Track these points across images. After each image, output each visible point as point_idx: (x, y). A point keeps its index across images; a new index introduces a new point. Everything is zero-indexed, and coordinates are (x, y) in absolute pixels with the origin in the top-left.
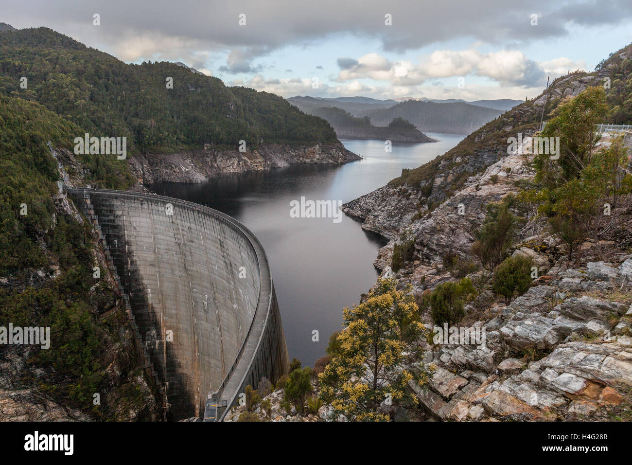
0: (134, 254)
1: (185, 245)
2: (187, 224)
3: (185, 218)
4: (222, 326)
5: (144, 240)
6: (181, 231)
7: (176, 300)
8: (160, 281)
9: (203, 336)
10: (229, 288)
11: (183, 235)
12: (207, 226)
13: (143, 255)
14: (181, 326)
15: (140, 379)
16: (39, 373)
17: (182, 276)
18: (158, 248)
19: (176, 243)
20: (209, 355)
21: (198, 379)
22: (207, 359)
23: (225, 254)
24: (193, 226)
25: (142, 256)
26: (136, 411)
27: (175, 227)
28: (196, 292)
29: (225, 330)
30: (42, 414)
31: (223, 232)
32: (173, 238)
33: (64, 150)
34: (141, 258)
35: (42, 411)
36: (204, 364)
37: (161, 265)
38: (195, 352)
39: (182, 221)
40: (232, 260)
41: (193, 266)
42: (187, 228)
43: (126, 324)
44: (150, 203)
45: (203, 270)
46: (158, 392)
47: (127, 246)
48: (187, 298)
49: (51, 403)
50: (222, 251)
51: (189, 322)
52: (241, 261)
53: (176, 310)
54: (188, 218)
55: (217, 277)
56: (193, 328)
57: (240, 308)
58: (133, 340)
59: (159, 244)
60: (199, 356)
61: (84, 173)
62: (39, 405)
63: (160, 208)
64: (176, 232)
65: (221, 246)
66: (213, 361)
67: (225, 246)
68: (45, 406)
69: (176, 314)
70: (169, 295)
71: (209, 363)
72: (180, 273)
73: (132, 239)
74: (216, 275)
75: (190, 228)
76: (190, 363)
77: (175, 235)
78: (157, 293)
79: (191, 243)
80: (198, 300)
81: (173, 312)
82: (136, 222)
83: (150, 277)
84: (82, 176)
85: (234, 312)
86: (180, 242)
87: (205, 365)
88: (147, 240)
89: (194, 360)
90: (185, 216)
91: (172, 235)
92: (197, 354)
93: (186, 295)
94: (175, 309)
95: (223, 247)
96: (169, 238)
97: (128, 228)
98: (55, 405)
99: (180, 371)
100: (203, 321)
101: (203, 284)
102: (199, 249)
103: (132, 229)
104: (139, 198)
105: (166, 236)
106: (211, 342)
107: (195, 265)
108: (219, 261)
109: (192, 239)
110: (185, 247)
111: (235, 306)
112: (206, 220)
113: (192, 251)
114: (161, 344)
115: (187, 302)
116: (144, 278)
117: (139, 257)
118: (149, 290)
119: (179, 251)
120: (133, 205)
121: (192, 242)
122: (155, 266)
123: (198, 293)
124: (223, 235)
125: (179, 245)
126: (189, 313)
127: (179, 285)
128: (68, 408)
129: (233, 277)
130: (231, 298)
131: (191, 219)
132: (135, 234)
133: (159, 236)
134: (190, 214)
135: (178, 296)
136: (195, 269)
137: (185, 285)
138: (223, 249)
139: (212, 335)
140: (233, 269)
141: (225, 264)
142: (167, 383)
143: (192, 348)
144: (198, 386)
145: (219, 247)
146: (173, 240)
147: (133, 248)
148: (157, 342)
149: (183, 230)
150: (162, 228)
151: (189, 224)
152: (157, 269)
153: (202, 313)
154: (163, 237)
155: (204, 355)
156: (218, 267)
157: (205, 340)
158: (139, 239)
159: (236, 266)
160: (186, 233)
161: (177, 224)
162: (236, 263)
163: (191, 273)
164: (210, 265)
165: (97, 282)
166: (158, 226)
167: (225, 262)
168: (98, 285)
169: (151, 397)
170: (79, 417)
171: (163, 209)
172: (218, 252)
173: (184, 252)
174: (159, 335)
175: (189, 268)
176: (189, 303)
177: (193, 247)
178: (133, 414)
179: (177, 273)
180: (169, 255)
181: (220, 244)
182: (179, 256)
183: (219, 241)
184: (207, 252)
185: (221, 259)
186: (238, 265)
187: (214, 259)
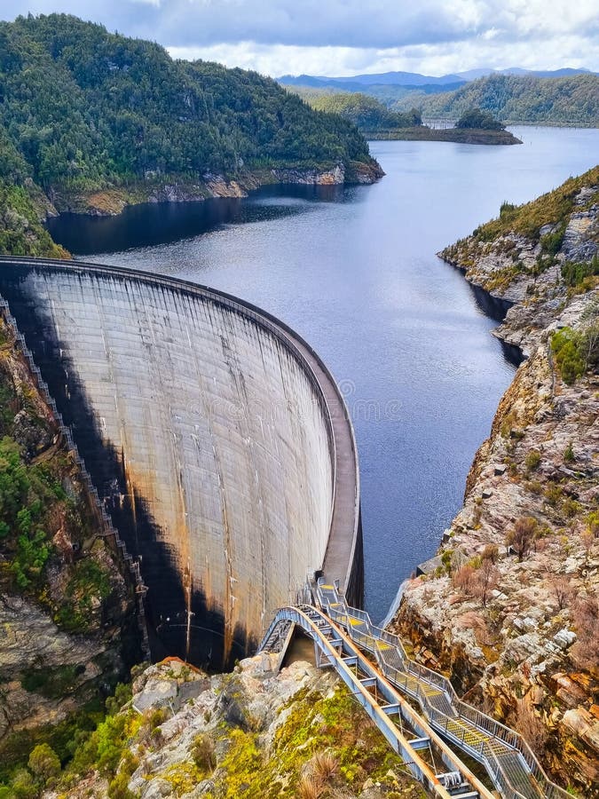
0: (75, 363)
1: (158, 346)
2: (163, 313)
3: (158, 301)
4: (224, 472)
5: (89, 339)
6: (151, 325)
7: (147, 434)
8: (119, 405)
9: (192, 488)
11: (156, 331)
12: (198, 313)
13: (90, 364)
14: (157, 472)
15: (100, 552)
17: (156, 396)
18: (113, 353)
19: (143, 343)
20: (203, 516)
21: (187, 550)
22: (199, 520)
23: (230, 360)
24: (172, 315)
25: (88, 365)
26: (100, 598)
27: (141, 317)
28: (179, 422)
29: (230, 478)
31: (229, 324)
32: (138, 337)
34: (87, 369)
36: (196, 529)
37: (120, 380)
38: (181, 511)
39: (153, 307)
40: (244, 369)
41: (173, 380)
42: (162, 319)
43: (73, 472)
44: (95, 278)
45: (192, 386)
46: (128, 569)
47: (61, 351)
48: (165, 430)
50: (225, 355)
51: (170, 466)
52: (262, 370)
53: (148, 449)
54: (163, 303)
56: (175, 476)
57: (256, 444)
58: (84, 495)
59: (113, 346)
60: (187, 516)
63: (113, 287)
64: (142, 325)
65: (224, 346)
66: (209, 524)
67: (232, 347)
69: (149, 455)
70: (135, 427)
71: (203, 526)
72: (152, 392)
73: (68, 339)
74: (213, 393)
75: (166, 319)
76: (173, 527)
77: (140, 331)
78: (116, 423)
79: (170, 344)
80: (183, 433)
81: (144, 451)
82: (73, 310)
83: (104, 399)
85: (244, 451)
86: (150, 342)
87: (198, 530)
88: (95, 340)
89: (179, 523)
90: (157, 298)
91: (136, 330)
92: (184, 514)
93: (162, 425)
94: (145, 448)
95: (229, 348)
96: (130, 336)
97: (62, 321)
99: (159, 539)
100: (192, 464)
102: (185, 353)
103: (67, 321)
104: (76, 269)
105: (126, 332)
106: (207, 496)
107: (176, 379)
108: (220, 370)
109: (171, 337)
110: (159, 350)
111: (247, 441)
112: (197, 305)
113: (172, 356)
114: (127, 500)
115: (166, 437)
116: (94, 400)
117: (82, 367)
118: (103, 419)
119: (149, 356)
120: (66, 282)
121: (171, 341)
122: (109, 381)
123: (182, 422)
124: (228, 328)
125: (148, 346)
126: (168, 454)
127: (151, 411)
128: (5, 596)
130: (240, 429)
131: (168, 304)
132: (73, 330)
133: (114, 333)
134: (166, 296)
135: (150, 427)
136: (177, 385)
137: (161, 412)
139: (208, 485)
141: (228, 376)
142: (141, 557)
143: (175, 505)
144: (188, 560)
145: (220, 348)
147: (72, 353)
148: (122, 497)
149: (155, 322)
150: (118, 319)
151: (165, 311)
152: (114, 387)
153: (190, 454)
154: (121, 335)
155: (196, 516)
156: (216, 380)
157: (195, 493)
158: (81, 338)
159: (252, 377)
160: (160, 327)
161: (145, 313)
162: (253, 373)
163: (169, 391)
164: (204, 378)
165: (21, 409)
166: (111, 317)
167: (231, 372)
168: (23, 412)
169: (119, 577)
170: (21, 608)
171: (118, 287)
172: (219, 356)
173: (158, 358)
174: (123, 488)
175: (167, 383)
176: (168, 438)
177: (173, 349)
178: (96, 602)
179: (147, 391)
180: (132, 363)
181: (223, 343)
182: (149, 363)
183: (220, 340)
184: (197, 358)
185: (223, 368)
186: (257, 377)
187: (211, 369)
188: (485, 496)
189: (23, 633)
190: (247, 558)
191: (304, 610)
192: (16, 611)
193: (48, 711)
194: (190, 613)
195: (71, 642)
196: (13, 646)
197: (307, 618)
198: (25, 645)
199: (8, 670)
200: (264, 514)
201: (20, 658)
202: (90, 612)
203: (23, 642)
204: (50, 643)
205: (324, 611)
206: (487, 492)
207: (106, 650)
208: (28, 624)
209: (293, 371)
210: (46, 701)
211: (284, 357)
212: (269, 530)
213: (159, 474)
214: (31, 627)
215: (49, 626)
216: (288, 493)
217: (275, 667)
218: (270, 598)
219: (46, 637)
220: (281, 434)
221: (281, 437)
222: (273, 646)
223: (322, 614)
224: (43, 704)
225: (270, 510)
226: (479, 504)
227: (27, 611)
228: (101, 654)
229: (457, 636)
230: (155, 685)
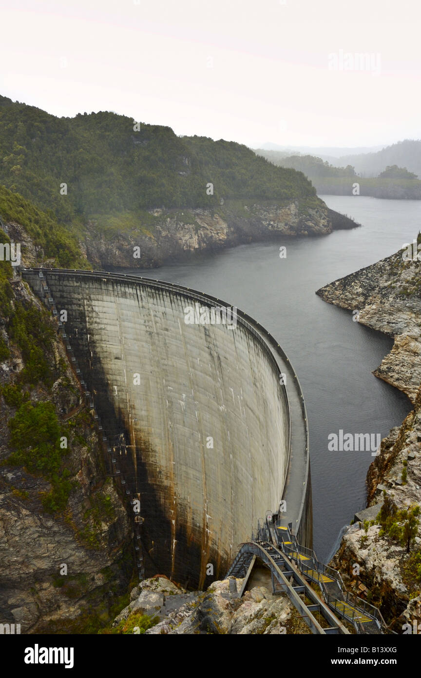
0: (97, 345)
1: (158, 334)
2: (162, 309)
3: (159, 300)
4: (204, 431)
5: (109, 328)
6: (153, 318)
7: (146, 400)
8: (127, 376)
9: (179, 442)
10: (215, 386)
11: (156, 322)
13: (108, 346)
14: (153, 429)
15: (110, 489)
16: (10, 478)
17: (155, 371)
18: (125, 338)
19: (147, 331)
20: (186, 465)
22: (184, 468)
23: (211, 346)
24: (168, 310)
25: (106, 347)
26: (108, 524)
27: (145, 312)
28: (171, 391)
30: (16, 521)
32: (143, 326)
33: (14, 224)
34: (105, 349)
35: (16, 519)
36: (181, 475)
37: (129, 358)
38: (170, 461)
39: (155, 305)
40: (222, 353)
41: (168, 359)
42: (161, 313)
43: (92, 426)
44: (115, 284)
45: (181, 364)
46: (129, 504)
47: (89, 336)
48: (160, 397)
49: (24, 510)
50: (207, 341)
51: (163, 425)
52: (235, 353)
53: (147, 411)
54: (162, 301)
55: (200, 373)
56: (167, 433)
57: (229, 411)
58: (100, 444)
59: (125, 333)
60: (174, 465)
61: (36, 250)
62: (13, 512)
63: (127, 290)
64: (146, 318)
65: (206, 335)
66: (192, 472)
67: (212, 336)
68: (19, 513)
69: (147, 416)
70: (138, 394)
71: (187, 473)
72: (152, 368)
73: (94, 327)
74: (197, 370)
75: (164, 313)
76: (164, 472)
77: (145, 322)
78: (124, 391)
79: (166, 332)
80: (173, 400)
81: (144, 413)
82: (98, 307)
83: (117, 372)
84: (35, 254)
85: (220, 416)
86: (152, 331)
88: (113, 328)
89: (168, 469)
90: (158, 298)
91: (142, 322)
93: (158, 393)
94: (145, 411)
95: (209, 336)
96: (137, 326)
97: (90, 314)
98: (28, 513)
100: (180, 424)
101: (180, 381)
102: (176, 339)
103: (94, 315)
104: (103, 278)
105: (135, 323)
106: (190, 449)
107: (170, 359)
108: (203, 353)
109: (167, 327)
110: (158, 336)
111: (222, 408)
112: (187, 304)
113: (167, 341)
114: (130, 449)
115: (160, 402)
116: (110, 373)
117: (102, 347)
118: (115, 387)
119: (151, 341)
120: (95, 287)
121: (167, 330)
122: (120, 358)
123: (173, 392)
125: (151, 334)
126: (162, 415)
127: (150, 382)
128: (41, 517)
129: (221, 372)
130: (217, 398)
131: (166, 302)
132: (98, 321)
133: (126, 324)
134: (165, 296)
135: (150, 395)
136: (170, 363)
137: (157, 382)
138: (209, 339)
139: (191, 441)
140: (222, 364)
141: (209, 357)
142: (139, 494)
143: (166, 456)
144: (175, 500)
145: (203, 336)
146: (143, 328)
147: (96, 337)
148: (127, 447)
149: (155, 316)
150: (130, 313)
151: (163, 308)
152: (124, 363)
154: (130, 325)
155: (181, 464)
156: (200, 360)
157: (182, 447)
158: (102, 327)
159: (227, 359)
160: (159, 319)
161: (149, 309)
162: (228, 356)
163: (165, 367)
164: (191, 358)
165: (59, 378)
166: (124, 312)
167: (211, 354)
168: (60, 380)
169: (123, 508)
170: (52, 527)
171: (131, 290)
172: (202, 342)
173: (157, 342)
174: (128, 440)
175: (162, 361)
176: (162, 403)
177: (169, 337)
178: (105, 527)
179: (148, 368)
180: (138, 346)
181: (206, 332)
182: (151, 347)
183: (203, 330)
184: (186, 343)
185: (205, 351)
186: (230, 358)
187: (196, 351)
188: (410, 458)
189: (53, 545)
190: (220, 500)
191: (264, 546)
192: (48, 528)
193: (68, 608)
194: (174, 541)
195: (87, 555)
196: (45, 555)
197: (266, 552)
198: (54, 555)
199: (41, 573)
200: (234, 467)
201: (50, 565)
202: (101, 534)
203: (52, 552)
204: (71, 555)
205: (280, 548)
206: (412, 455)
207: (111, 565)
208: (56, 539)
209: (258, 354)
210: (67, 599)
211: (252, 344)
212: (237, 479)
213: (154, 431)
214: (58, 542)
215: (71, 542)
216: (253, 450)
217: (240, 589)
218: (238, 533)
219: (68, 550)
220: (248, 403)
221: (248, 406)
222: (238, 572)
223: (278, 550)
224: (65, 602)
225: (238, 463)
226: (405, 465)
227: (56, 529)
228: (107, 568)
229: (386, 574)
230: (147, 595)
